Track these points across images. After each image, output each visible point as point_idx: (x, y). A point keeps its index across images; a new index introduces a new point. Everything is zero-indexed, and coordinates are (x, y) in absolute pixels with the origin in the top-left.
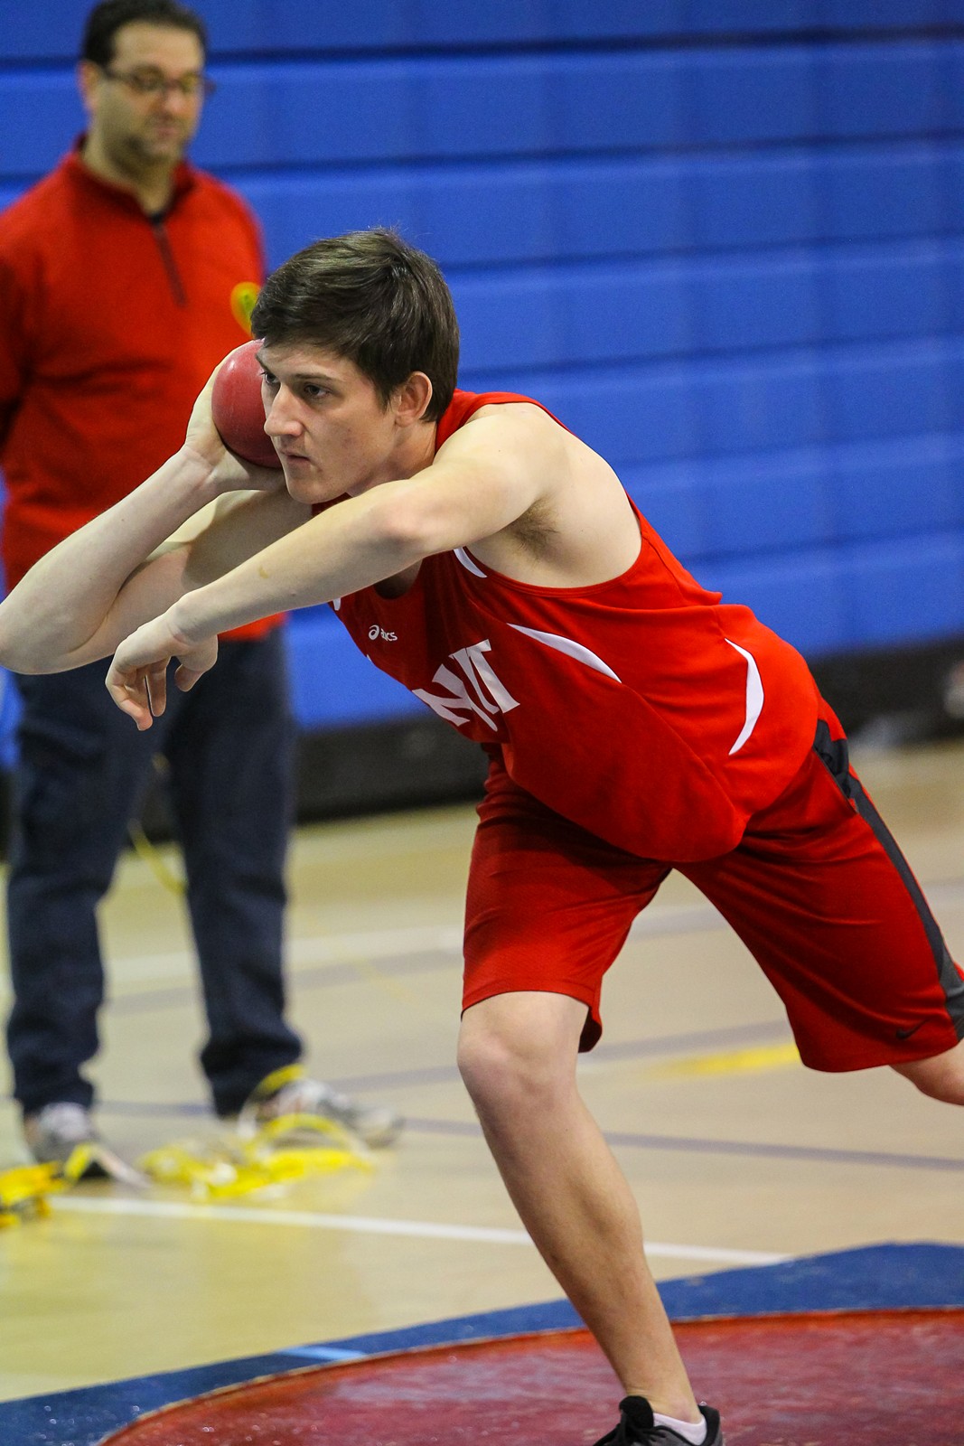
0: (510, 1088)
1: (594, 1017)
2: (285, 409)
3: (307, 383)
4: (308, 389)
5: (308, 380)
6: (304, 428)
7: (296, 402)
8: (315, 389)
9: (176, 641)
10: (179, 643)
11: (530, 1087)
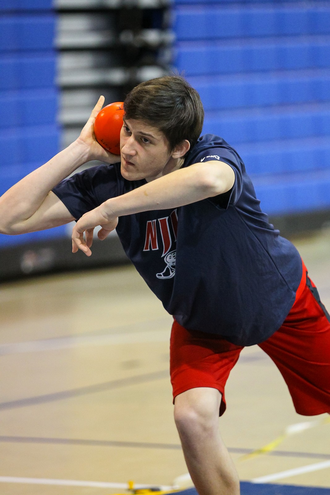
0: (197, 429)
1: (223, 400)
2: (132, 145)
3: (143, 136)
4: (143, 140)
5: (144, 136)
6: (137, 153)
7: (136, 144)
8: (146, 140)
9: (104, 218)
10: (105, 219)
11: (205, 429)
